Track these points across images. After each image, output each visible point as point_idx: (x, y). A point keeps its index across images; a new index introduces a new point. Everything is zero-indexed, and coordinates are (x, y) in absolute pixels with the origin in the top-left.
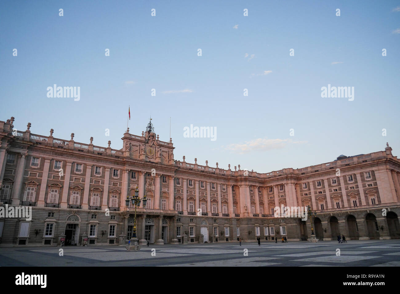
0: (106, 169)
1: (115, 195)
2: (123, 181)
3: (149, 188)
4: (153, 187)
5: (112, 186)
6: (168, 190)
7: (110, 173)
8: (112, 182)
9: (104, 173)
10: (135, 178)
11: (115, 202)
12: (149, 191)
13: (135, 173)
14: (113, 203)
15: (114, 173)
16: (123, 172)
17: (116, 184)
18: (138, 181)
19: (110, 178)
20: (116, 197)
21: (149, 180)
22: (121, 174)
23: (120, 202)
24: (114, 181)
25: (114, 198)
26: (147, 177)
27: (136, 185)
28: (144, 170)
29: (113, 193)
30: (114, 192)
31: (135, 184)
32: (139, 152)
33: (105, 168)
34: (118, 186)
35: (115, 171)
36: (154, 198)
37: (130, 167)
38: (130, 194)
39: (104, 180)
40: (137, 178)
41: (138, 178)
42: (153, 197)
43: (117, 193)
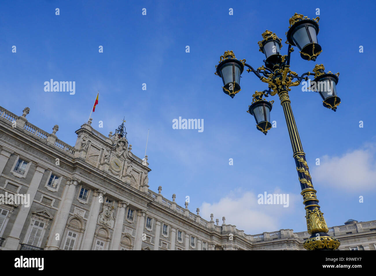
0: (38, 169)
1: (40, 222)
2: (63, 199)
3: (105, 222)
4: (110, 223)
5: (40, 202)
6: (134, 234)
7: (44, 179)
8: (43, 195)
9: (31, 173)
10: (85, 198)
11: (38, 235)
12: (103, 228)
13: (86, 191)
14: (32, 237)
15: (51, 180)
16: (68, 183)
17: (48, 201)
18: (89, 205)
19: (41, 186)
20: (42, 225)
21: (107, 209)
22: (63, 186)
23: (48, 238)
24: (46, 195)
25: (38, 227)
26: (106, 203)
27: (85, 211)
28: (103, 189)
29: (38, 217)
30: (41, 214)
31: (84, 209)
32: (100, 160)
33: (37, 167)
34: (52, 205)
35: (52, 176)
36: (110, 242)
37: (81, 176)
38: (69, 226)
39: (28, 187)
40: (88, 199)
41: (90, 201)
42: (109, 240)
43: (47, 218)
